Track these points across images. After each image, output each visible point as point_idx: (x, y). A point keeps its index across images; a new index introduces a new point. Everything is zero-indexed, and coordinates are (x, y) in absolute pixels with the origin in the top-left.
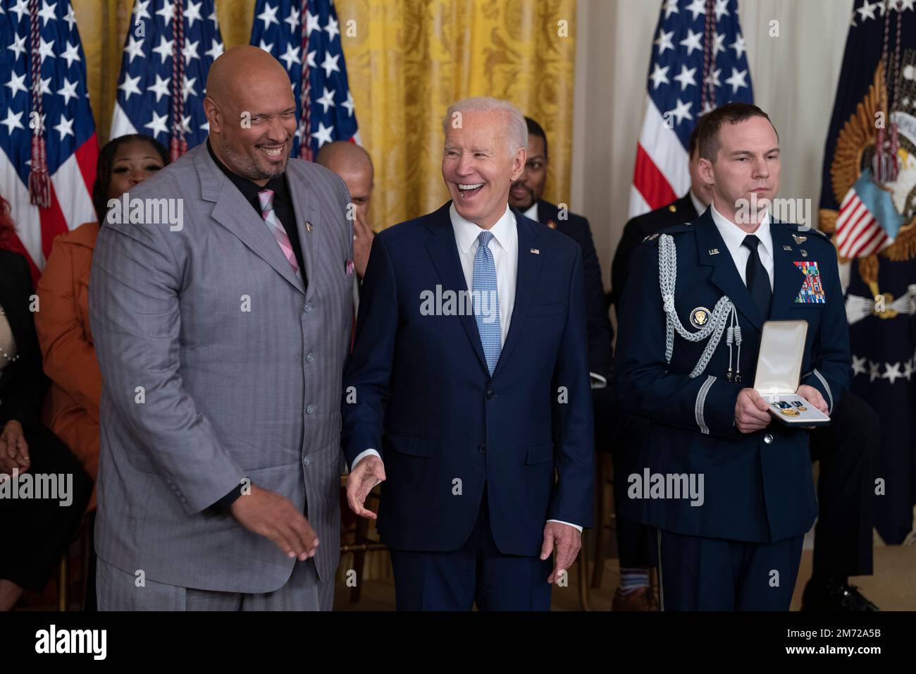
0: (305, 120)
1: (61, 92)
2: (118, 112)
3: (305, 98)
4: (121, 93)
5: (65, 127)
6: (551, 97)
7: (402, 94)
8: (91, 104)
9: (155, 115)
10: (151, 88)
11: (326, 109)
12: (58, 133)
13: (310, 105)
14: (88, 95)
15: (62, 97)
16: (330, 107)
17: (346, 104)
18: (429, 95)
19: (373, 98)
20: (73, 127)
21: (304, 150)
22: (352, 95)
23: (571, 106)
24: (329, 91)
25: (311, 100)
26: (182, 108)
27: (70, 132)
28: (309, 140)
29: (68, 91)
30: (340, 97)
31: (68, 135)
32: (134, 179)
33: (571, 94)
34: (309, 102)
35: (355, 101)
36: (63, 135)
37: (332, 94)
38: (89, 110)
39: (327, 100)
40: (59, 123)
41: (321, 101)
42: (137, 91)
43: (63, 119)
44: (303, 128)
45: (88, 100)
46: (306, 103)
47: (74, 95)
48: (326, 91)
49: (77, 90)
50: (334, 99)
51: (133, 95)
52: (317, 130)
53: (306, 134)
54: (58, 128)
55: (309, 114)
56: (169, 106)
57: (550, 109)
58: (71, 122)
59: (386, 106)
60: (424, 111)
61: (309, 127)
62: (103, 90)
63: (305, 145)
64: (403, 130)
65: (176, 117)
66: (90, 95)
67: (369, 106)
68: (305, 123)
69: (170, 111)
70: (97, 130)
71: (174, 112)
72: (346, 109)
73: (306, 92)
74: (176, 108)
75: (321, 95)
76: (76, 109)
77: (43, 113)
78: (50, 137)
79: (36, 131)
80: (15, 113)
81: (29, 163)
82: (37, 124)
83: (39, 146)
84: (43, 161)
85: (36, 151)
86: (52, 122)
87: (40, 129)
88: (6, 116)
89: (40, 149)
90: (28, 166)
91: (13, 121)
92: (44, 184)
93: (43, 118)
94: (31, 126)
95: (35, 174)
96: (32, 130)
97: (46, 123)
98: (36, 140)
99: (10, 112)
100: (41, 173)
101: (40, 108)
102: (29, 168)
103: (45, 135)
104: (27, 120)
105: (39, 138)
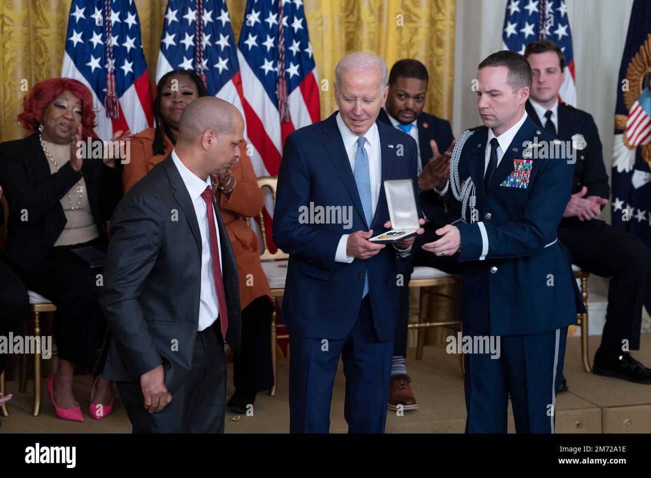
0: (281, 60)
1: (125, 45)
2: (161, 57)
3: (281, 46)
4: (163, 45)
5: (127, 67)
6: (440, 44)
7: (344, 43)
8: (144, 52)
9: (185, 59)
10: (182, 42)
11: (294, 53)
12: (123, 71)
13: (284, 51)
14: (142, 47)
15: (125, 48)
16: (297, 52)
17: (307, 50)
18: (361, 43)
19: (325, 46)
20: (133, 67)
21: (281, 80)
22: (311, 44)
23: (453, 50)
24: (297, 42)
25: (285, 48)
26: (202, 54)
27: (131, 70)
28: (284, 74)
29: (129, 44)
30: (304, 46)
31: (129, 72)
32: (174, 100)
33: (453, 42)
34: (283, 49)
35: (313, 49)
36: (126, 73)
37: (299, 43)
38: (143, 56)
39: (295, 47)
40: (123, 64)
41: (291, 48)
42: (173, 43)
43: (126, 62)
44: (279, 66)
45: (142, 49)
46: (281, 49)
47: (133, 46)
48: (294, 42)
49: (135, 43)
50: (300, 47)
51: (171, 46)
52: (289, 67)
53: (282, 70)
54: (123, 67)
55: (284, 57)
56: (193, 53)
57: (440, 51)
58: (131, 64)
59: (333, 51)
61: (284, 65)
62: (152, 43)
63: (282, 77)
65: (198, 60)
66: (144, 46)
67: (322, 51)
68: (281, 63)
69: (194, 56)
70: (148, 69)
71: (197, 56)
72: (308, 53)
73: (282, 42)
74: (198, 54)
75: (291, 45)
76: (135, 56)
77: (113, 58)
78: (118, 73)
79: (109, 70)
80: (96, 58)
81: (105, 90)
82: (110, 65)
83: (111, 79)
84: (114, 89)
85: (109, 82)
86: (120, 63)
87: (112, 69)
88: (89, 61)
89: (112, 81)
90: (104, 92)
91: (94, 63)
92: (114, 104)
93: (114, 61)
94: (107, 66)
95: (109, 97)
96: (107, 69)
97: (115, 65)
98: (109, 75)
99: (93, 58)
100: (112, 97)
101: (112, 55)
102: (105, 94)
103: (115, 72)
104: (103, 63)
105: (111, 74)
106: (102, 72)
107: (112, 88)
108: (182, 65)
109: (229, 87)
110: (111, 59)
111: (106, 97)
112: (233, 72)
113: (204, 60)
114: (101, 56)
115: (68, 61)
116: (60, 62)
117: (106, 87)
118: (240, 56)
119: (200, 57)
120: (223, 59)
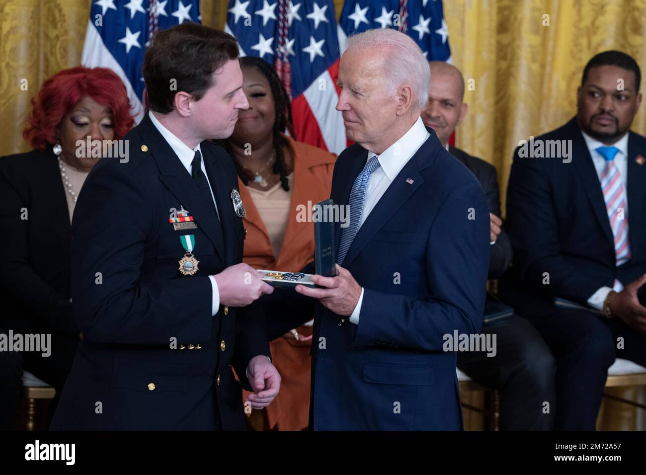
1: (176, 14)
3: (402, 25)
4: (231, 17)
7: (494, 23)
9: (262, 38)
10: (259, 13)
11: (421, 35)
14: (200, 18)
15: (177, 19)
16: (425, 34)
17: (440, 32)
18: (520, 25)
19: (466, 26)
22: (447, 23)
24: (425, 19)
25: (408, 26)
26: (286, 32)
29: (182, 13)
30: (435, 25)
35: (448, 29)
37: (428, 21)
39: (423, 27)
41: (417, 28)
42: (246, 15)
47: (188, 17)
48: (422, 19)
49: (190, 13)
50: (430, 26)
51: (242, 18)
56: (274, 30)
59: (479, 35)
60: (514, 40)
62: (215, 13)
64: (493, 56)
65: (280, 40)
66: (203, 17)
67: (462, 34)
69: (275, 35)
71: (279, 35)
72: (441, 36)
73: (404, 19)
74: (281, 32)
75: (417, 23)
80: (133, 32)
88: (124, 36)
91: (131, 40)
99: (128, 32)
101: (156, 29)
104: (143, 39)
106: (141, 52)
108: (256, 48)
109: (324, 81)
112: (330, 59)
113: (290, 41)
114: (141, 30)
115: (93, 36)
116: (82, 36)
118: (341, 35)
119: (283, 36)
120: (317, 41)
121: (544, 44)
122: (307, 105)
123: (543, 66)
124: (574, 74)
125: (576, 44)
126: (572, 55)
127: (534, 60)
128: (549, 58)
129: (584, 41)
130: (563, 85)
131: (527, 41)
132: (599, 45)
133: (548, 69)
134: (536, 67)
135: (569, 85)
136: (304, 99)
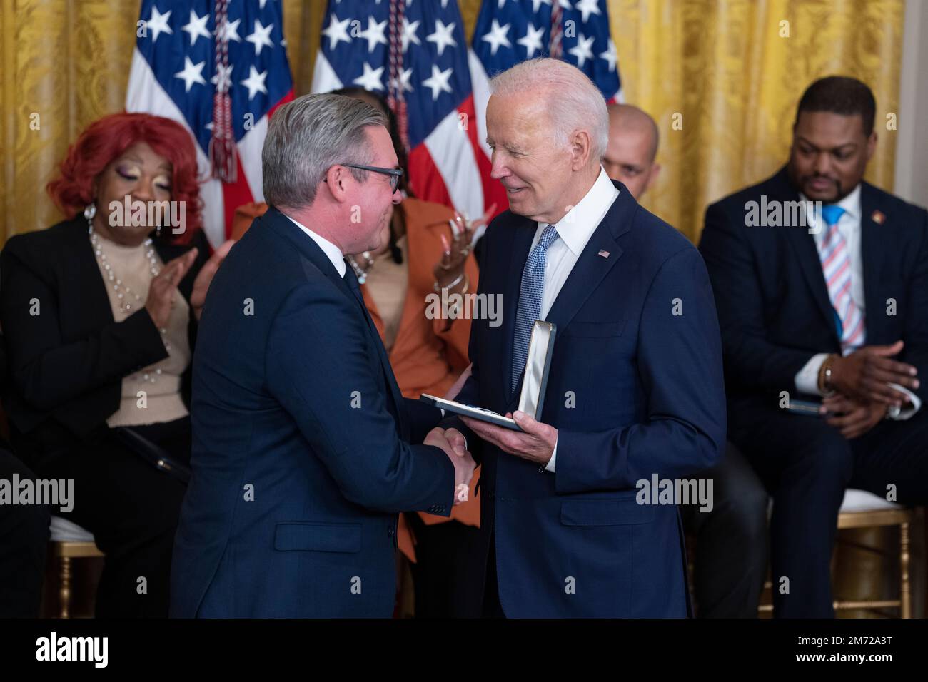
1: (251, 38)
2: (321, 63)
3: (555, 47)
4: (325, 41)
5: (255, 83)
6: (872, 47)
7: (679, 43)
8: (288, 54)
9: (367, 68)
10: (362, 34)
11: (581, 60)
12: (246, 90)
14: (284, 43)
15: (252, 45)
16: (587, 59)
17: (606, 56)
18: (714, 44)
19: (641, 48)
20: (266, 83)
22: (615, 44)
23: (898, 59)
24: (587, 39)
25: (563, 50)
26: (400, 60)
27: (262, 89)
29: (260, 37)
30: (600, 47)
31: (259, 93)
33: (898, 42)
34: (559, 50)
35: (617, 53)
36: (252, 93)
37: (589, 42)
38: (286, 61)
39: (583, 50)
40: (247, 76)
41: (575, 51)
42: (345, 37)
43: (253, 72)
45: (284, 48)
47: (267, 42)
48: (582, 39)
49: (271, 36)
50: (592, 48)
51: (340, 42)
54: (247, 83)
56: (384, 57)
57: (871, 62)
58: (263, 76)
59: (658, 60)
60: (705, 65)
62: (304, 36)
64: (678, 88)
65: (392, 70)
66: (288, 42)
67: (636, 58)
69: (385, 63)
71: (390, 63)
72: (606, 63)
73: (557, 40)
74: (392, 59)
75: (575, 44)
76: (271, 60)
77: (229, 64)
78: (237, 96)
79: (220, 88)
80: (195, 63)
81: (210, 126)
82: (223, 78)
83: (223, 106)
84: (228, 124)
85: (219, 112)
86: (239, 75)
87: (225, 85)
88: (181, 67)
89: (224, 110)
90: (210, 131)
91: (192, 74)
92: (228, 153)
93: (229, 70)
94: (215, 80)
95: (217, 140)
96: (215, 86)
97: (232, 77)
98: (219, 98)
99: (188, 63)
100: (225, 140)
101: (226, 59)
102: (210, 134)
103: (230, 92)
104: (209, 72)
105: (224, 95)
106: (206, 91)
107: (224, 121)
108: (360, 81)
109: (453, 125)
110: (224, 65)
111: (212, 141)
112: (460, 95)
113: (405, 70)
114: (205, 59)
115: (141, 69)
116: (126, 70)
117: (213, 119)
118: (475, 64)
119: (397, 65)
120: (442, 70)
121: (747, 70)
122: (429, 158)
123: (745, 99)
124: (787, 109)
125: (790, 68)
126: (786, 83)
127: (733, 91)
128: (754, 89)
129: (800, 65)
130: (773, 124)
131: (723, 66)
132: (821, 69)
133: (753, 103)
134: (736, 101)
135: (781, 124)
136: (425, 150)
